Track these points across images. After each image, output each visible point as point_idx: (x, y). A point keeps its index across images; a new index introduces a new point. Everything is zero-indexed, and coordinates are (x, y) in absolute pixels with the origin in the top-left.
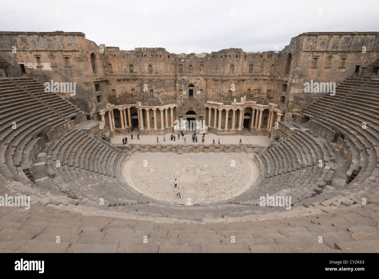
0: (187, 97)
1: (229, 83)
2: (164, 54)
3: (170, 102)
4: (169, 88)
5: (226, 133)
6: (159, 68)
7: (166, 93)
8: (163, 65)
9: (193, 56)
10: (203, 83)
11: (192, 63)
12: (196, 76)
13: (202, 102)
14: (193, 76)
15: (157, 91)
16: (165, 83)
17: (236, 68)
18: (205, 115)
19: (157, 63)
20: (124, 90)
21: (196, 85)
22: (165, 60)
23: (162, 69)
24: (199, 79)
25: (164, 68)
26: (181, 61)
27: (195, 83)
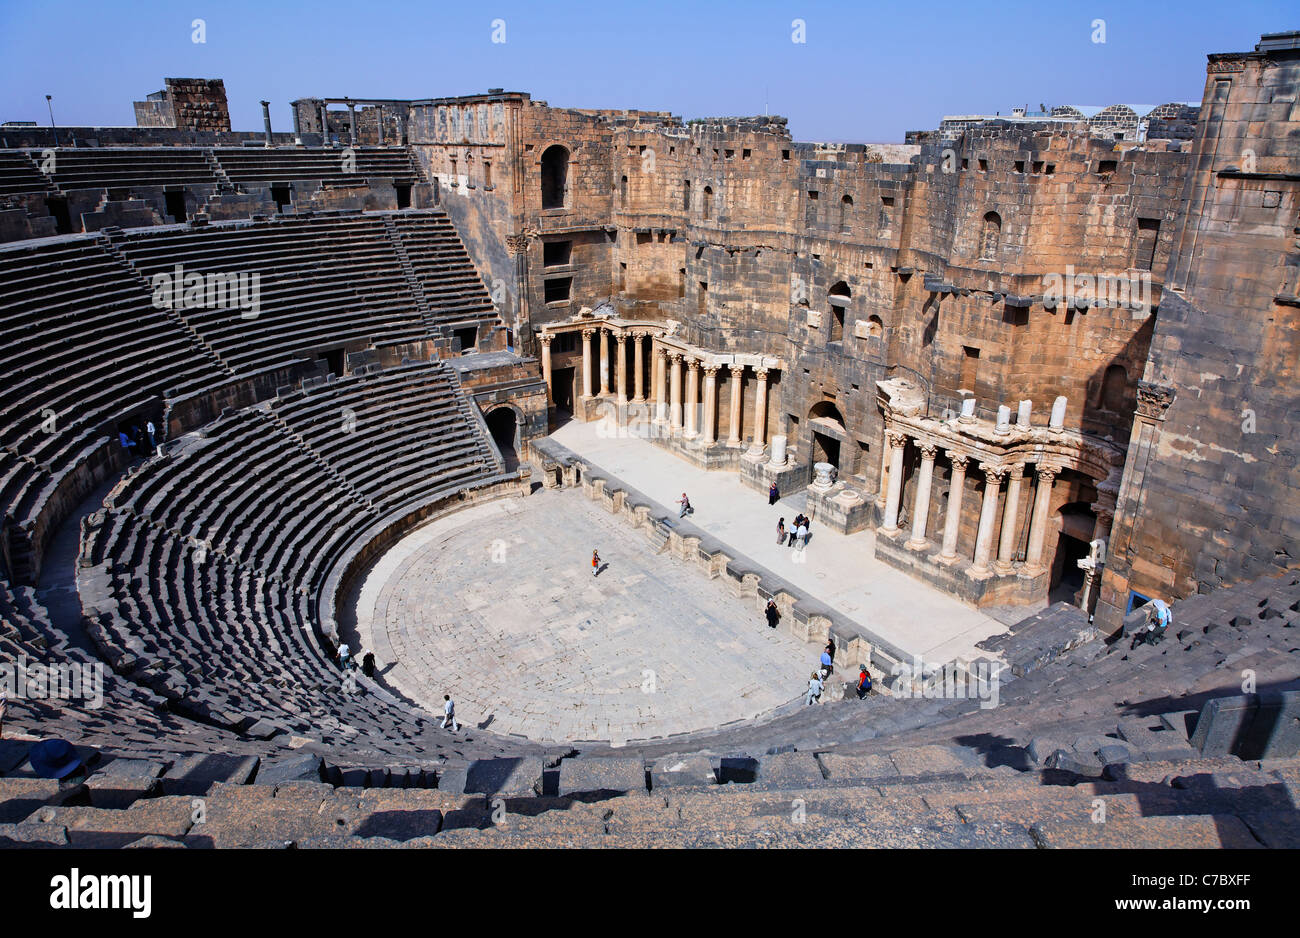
0: (821, 338)
1: (967, 311)
2: (765, 146)
3: (770, 346)
4: (771, 286)
6: (731, 199)
7: (756, 306)
8: (757, 191)
9: (857, 154)
10: (888, 285)
11: (853, 187)
12: (862, 247)
13: (869, 377)
14: (848, 246)
15: (720, 289)
16: (756, 263)
17: (1009, 229)
18: (878, 442)
19: (725, 182)
20: (658, 270)
21: (858, 290)
22: (765, 170)
23: (748, 205)
24: (869, 265)
25: (758, 199)
26: (814, 174)
27: (854, 280)
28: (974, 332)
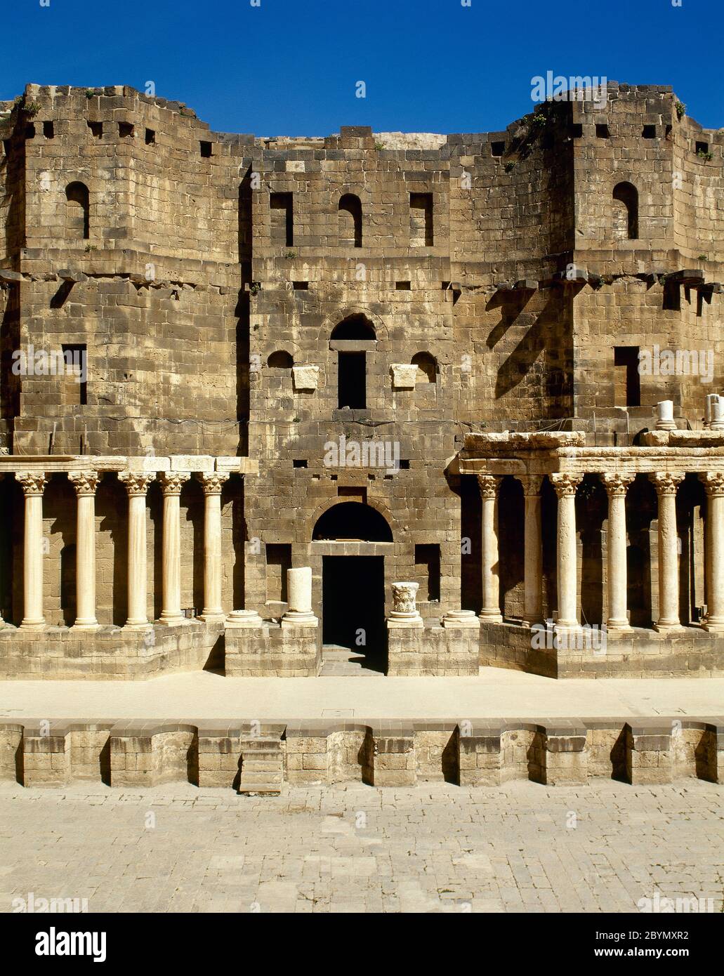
0: (325, 405)
1: (614, 301)
2: (175, 129)
3: (204, 442)
4: (198, 346)
5: (617, 653)
6: (132, 200)
7: (176, 379)
8: (166, 196)
9: (361, 139)
10: (438, 308)
11: (358, 183)
12: (387, 260)
13: (428, 443)
14: (363, 262)
15: (114, 350)
16: (172, 309)
17: (650, 200)
18: (455, 534)
19: (121, 173)
21: (386, 323)
22: (177, 166)
23: (154, 216)
24: (404, 285)
25: (168, 209)
26: (280, 167)
27: (378, 309)
28: (627, 325)
